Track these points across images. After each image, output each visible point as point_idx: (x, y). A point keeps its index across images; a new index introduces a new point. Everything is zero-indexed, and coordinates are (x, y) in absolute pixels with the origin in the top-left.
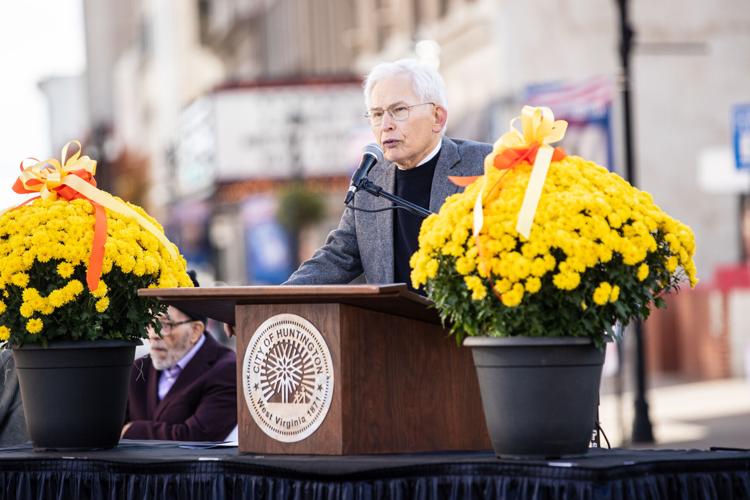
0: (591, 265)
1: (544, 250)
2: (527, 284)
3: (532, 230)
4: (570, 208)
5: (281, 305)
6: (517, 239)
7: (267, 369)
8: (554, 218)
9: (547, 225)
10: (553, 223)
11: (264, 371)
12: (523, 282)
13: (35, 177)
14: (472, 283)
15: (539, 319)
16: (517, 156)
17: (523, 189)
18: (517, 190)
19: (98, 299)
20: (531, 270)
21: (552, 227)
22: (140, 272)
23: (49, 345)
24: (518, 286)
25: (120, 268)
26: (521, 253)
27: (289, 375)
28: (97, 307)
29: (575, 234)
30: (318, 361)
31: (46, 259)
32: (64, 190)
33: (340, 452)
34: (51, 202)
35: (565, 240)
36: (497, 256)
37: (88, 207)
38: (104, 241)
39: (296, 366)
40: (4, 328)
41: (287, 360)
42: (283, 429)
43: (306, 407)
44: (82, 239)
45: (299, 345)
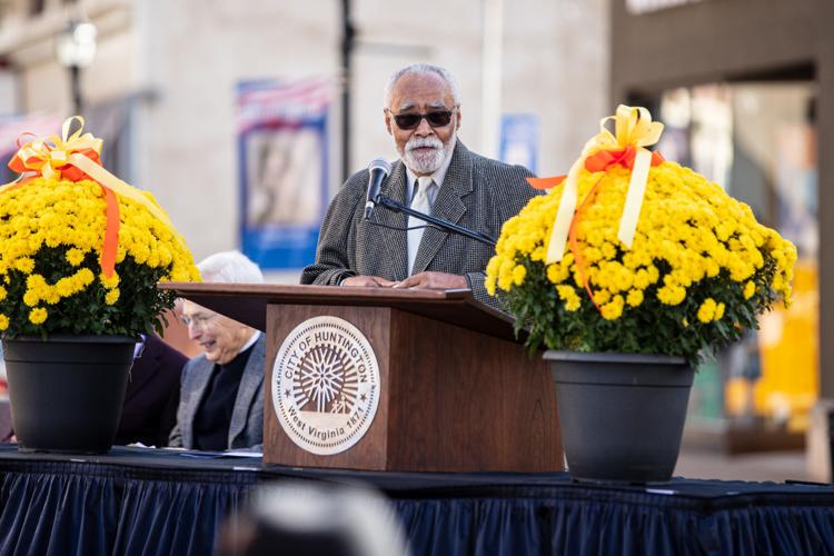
0: (697, 280)
1: (647, 262)
2: (629, 297)
3: (634, 239)
4: (676, 217)
5: (322, 307)
6: (618, 248)
7: (301, 375)
8: (660, 227)
9: (652, 234)
10: (656, 232)
11: (298, 377)
12: (624, 294)
13: (35, 154)
14: (566, 292)
15: (635, 334)
16: (611, 159)
17: (623, 194)
18: (616, 195)
19: (108, 291)
20: (634, 281)
21: (657, 237)
22: (153, 264)
23: (48, 337)
24: (618, 299)
25: (133, 258)
26: (622, 263)
27: (327, 382)
28: (107, 298)
29: (680, 245)
30: (362, 369)
31: (55, 244)
32: (71, 169)
33: (383, 468)
34: (56, 183)
35: (671, 252)
36: (595, 265)
37: (97, 190)
38: (118, 228)
39: (335, 373)
40: (2, 316)
41: (326, 367)
42: (318, 440)
43: (345, 418)
44: (93, 224)
45: (340, 350)
